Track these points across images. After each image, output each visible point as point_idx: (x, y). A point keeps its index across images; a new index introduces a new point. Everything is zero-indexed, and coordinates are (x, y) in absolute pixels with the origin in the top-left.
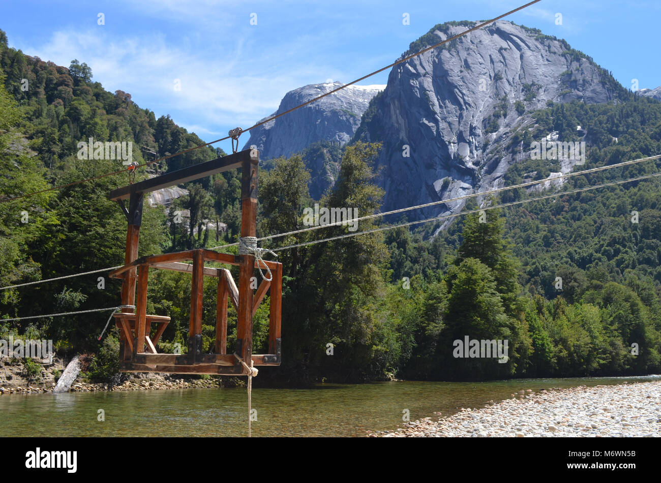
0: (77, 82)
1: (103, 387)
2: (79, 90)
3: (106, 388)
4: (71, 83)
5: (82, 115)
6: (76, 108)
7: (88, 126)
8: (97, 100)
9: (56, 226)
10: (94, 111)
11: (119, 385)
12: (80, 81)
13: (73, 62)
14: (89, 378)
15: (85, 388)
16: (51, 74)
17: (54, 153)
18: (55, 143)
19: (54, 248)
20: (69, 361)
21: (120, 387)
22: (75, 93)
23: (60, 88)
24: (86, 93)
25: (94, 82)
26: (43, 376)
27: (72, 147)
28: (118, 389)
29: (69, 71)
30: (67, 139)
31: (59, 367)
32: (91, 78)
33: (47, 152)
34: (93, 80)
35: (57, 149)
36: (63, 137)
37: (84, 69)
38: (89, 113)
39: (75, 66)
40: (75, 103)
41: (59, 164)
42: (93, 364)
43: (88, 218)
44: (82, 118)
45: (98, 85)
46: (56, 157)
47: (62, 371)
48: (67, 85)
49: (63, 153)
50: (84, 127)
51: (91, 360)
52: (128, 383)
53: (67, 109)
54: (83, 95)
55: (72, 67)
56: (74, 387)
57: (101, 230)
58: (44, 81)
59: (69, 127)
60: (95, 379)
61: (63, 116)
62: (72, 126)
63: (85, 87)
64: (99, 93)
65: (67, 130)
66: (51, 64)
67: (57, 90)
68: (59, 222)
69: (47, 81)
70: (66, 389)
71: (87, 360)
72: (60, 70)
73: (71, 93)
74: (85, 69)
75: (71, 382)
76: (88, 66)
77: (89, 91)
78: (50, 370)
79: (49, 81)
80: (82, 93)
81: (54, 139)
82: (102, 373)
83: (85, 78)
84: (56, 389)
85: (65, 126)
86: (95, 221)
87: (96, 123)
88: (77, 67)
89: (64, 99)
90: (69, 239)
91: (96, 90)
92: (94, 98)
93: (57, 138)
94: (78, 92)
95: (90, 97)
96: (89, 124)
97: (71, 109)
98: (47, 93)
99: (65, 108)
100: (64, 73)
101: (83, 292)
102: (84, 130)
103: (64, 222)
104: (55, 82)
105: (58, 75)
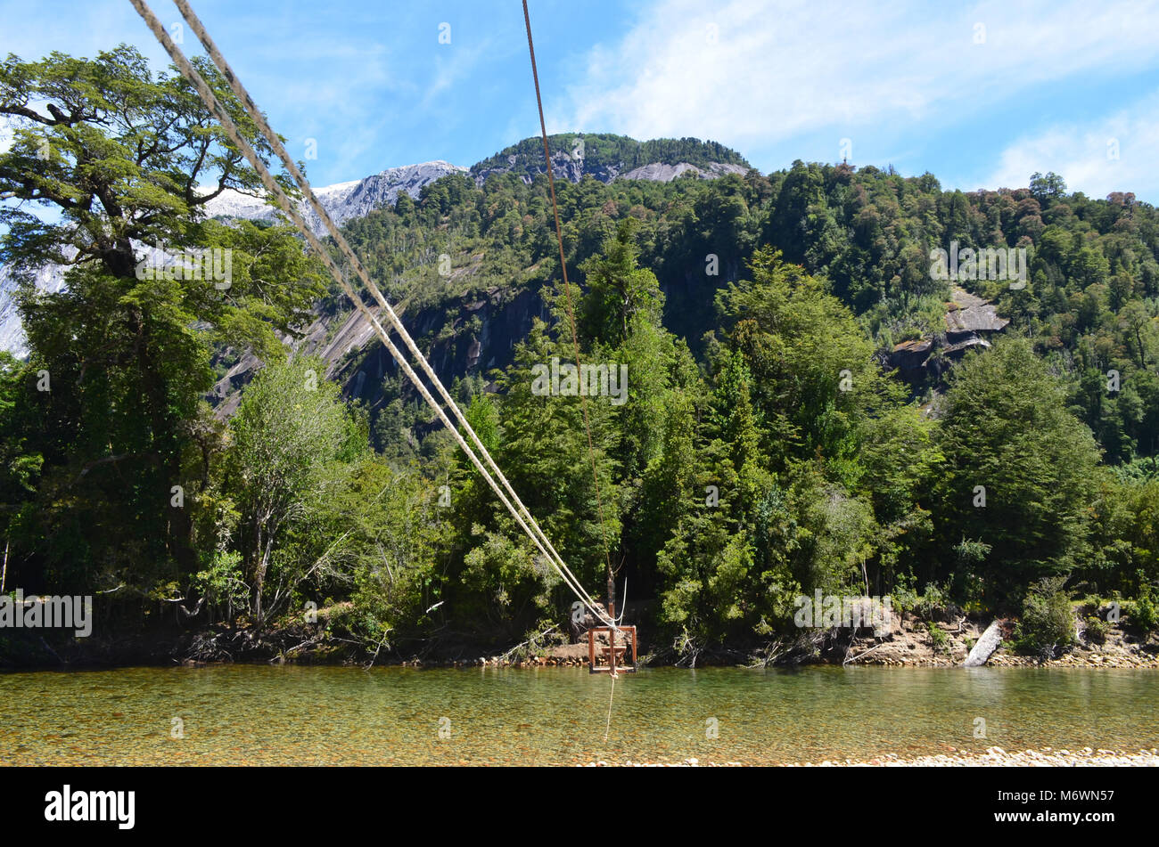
0: (1044, 202)
1: (1031, 662)
2: (1050, 214)
3: (1035, 662)
4: (1036, 207)
5: (1062, 249)
6: (1051, 242)
7: (1073, 262)
8: (1081, 219)
9: (942, 463)
10: (1079, 236)
11: (1053, 659)
12: (1049, 200)
13: (1034, 177)
14: (1013, 649)
15: (1005, 661)
16: (1006, 206)
17: (1031, 315)
18: (1030, 300)
19: (943, 492)
20: (986, 628)
21: (1058, 662)
22: (1045, 220)
23: (1022, 220)
24: (1062, 215)
25: (1071, 194)
26: (952, 645)
27: (1056, 299)
28: (1052, 665)
29: (1030, 191)
30: (1046, 290)
31: (972, 634)
32: (1065, 191)
33: (1021, 315)
34: (1069, 191)
35: (1034, 307)
36: (1039, 288)
37: (1051, 181)
38: (1071, 242)
39: (1038, 182)
40: (1048, 235)
41: (1042, 329)
42: (1018, 631)
43: (977, 446)
44: (1063, 254)
45: (1078, 197)
46: (1036, 319)
47: (977, 640)
48: (1033, 213)
49: (1045, 311)
50: (1068, 265)
51: (1014, 626)
52: (1069, 657)
53: (1038, 247)
54: (1058, 220)
55: (1033, 184)
56: (993, 660)
57: (996, 461)
58: (999, 217)
59: (1045, 272)
60: (1021, 650)
61: (1035, 258)
62: (1049, 269)
63: (1059, 206)
64: (1082, 208)
65: (1044, 277)
66: (1004, 191)
67: (1018, 224)
68: (944, 459)
69: (1002, 217)
70: (979, 662)
71: (1010, 626)
72: (1017, 195)
73: (1040, 222)
74: (1053, 182)
75: (987, 654)
76: (1056, 174)
77: (1065, 210)
78: (960, 638)
79: (1004, 216)
80: (1055, 217)
81: (1028, 295)
82: (1030, 642)
83: (1056, 194)
84: (966, 662)
85: (1040, 272)
86: (987, 450)
87: (1086, 255)
88: (1040, 182)
89: (1031, 234)
90: (958, 478)
91: (1076, 205)
92: (1076, 217)
93: (1031, 292)
94: (1050, 217)
95: (1068, 219)
96: (1075, 257)
97: (1043, 245)
98: (1005, 233)
99: (1035, 246)
100: (1025, 198)
101: (985, 541)
102: (1069, 270)
103: (949, 458)
104: (1013, 214)
105: (1015, 204)
